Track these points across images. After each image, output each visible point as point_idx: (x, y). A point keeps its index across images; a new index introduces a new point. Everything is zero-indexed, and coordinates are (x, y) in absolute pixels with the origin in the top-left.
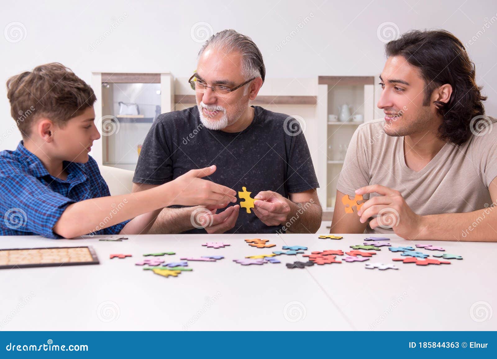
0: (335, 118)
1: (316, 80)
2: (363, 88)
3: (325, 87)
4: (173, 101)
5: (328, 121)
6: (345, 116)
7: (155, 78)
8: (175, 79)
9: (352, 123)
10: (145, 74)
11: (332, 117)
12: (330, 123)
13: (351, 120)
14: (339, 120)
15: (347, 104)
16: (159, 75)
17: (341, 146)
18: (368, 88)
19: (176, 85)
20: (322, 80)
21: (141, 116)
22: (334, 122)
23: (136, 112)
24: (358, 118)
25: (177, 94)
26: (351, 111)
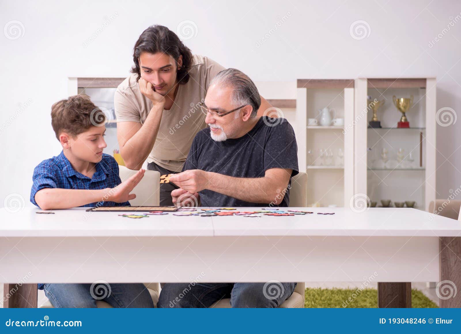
0: (315, 122)
1: (295, 84)
3: (304, 90)
5: (307, 125)
6: (325, 120)
9: (333, 127)
11: (312, 121)
12: (309, 127)
13: (332, 124)
14: (319, 124)
15: (328, 108)
17: (321, 151)
20: (301, 83)
22: (313, 126)
24: (338, 122)
26: (332, 115)
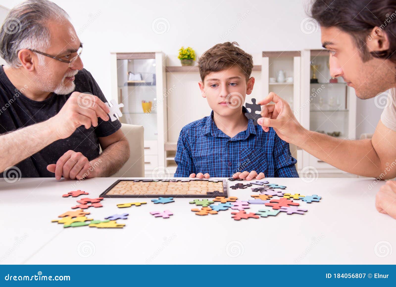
0: (274, 80)
1: (261, 54)
2: (293, 59)
3: (267, 59)
4: (165, 71)
5: (269, 82)
6: (281, 78)
7: (152, 55)
8: (166, 56)
9: (286, 83)
10: (145, 53)
11: (272, 79)
12: (271, 84)
13: (285, 81)
14: (277, 81)
15: (283, 70)
16: (154, 53)
18: (296, 59)
19: (166, 60)
20: (265, 54)
21: (144, 81)
22: (273, 82)
23: (140, 79)
24: (289, 80)
25: (167, 66)
26: (285, 75)
